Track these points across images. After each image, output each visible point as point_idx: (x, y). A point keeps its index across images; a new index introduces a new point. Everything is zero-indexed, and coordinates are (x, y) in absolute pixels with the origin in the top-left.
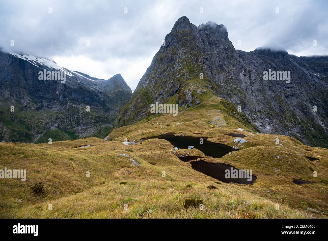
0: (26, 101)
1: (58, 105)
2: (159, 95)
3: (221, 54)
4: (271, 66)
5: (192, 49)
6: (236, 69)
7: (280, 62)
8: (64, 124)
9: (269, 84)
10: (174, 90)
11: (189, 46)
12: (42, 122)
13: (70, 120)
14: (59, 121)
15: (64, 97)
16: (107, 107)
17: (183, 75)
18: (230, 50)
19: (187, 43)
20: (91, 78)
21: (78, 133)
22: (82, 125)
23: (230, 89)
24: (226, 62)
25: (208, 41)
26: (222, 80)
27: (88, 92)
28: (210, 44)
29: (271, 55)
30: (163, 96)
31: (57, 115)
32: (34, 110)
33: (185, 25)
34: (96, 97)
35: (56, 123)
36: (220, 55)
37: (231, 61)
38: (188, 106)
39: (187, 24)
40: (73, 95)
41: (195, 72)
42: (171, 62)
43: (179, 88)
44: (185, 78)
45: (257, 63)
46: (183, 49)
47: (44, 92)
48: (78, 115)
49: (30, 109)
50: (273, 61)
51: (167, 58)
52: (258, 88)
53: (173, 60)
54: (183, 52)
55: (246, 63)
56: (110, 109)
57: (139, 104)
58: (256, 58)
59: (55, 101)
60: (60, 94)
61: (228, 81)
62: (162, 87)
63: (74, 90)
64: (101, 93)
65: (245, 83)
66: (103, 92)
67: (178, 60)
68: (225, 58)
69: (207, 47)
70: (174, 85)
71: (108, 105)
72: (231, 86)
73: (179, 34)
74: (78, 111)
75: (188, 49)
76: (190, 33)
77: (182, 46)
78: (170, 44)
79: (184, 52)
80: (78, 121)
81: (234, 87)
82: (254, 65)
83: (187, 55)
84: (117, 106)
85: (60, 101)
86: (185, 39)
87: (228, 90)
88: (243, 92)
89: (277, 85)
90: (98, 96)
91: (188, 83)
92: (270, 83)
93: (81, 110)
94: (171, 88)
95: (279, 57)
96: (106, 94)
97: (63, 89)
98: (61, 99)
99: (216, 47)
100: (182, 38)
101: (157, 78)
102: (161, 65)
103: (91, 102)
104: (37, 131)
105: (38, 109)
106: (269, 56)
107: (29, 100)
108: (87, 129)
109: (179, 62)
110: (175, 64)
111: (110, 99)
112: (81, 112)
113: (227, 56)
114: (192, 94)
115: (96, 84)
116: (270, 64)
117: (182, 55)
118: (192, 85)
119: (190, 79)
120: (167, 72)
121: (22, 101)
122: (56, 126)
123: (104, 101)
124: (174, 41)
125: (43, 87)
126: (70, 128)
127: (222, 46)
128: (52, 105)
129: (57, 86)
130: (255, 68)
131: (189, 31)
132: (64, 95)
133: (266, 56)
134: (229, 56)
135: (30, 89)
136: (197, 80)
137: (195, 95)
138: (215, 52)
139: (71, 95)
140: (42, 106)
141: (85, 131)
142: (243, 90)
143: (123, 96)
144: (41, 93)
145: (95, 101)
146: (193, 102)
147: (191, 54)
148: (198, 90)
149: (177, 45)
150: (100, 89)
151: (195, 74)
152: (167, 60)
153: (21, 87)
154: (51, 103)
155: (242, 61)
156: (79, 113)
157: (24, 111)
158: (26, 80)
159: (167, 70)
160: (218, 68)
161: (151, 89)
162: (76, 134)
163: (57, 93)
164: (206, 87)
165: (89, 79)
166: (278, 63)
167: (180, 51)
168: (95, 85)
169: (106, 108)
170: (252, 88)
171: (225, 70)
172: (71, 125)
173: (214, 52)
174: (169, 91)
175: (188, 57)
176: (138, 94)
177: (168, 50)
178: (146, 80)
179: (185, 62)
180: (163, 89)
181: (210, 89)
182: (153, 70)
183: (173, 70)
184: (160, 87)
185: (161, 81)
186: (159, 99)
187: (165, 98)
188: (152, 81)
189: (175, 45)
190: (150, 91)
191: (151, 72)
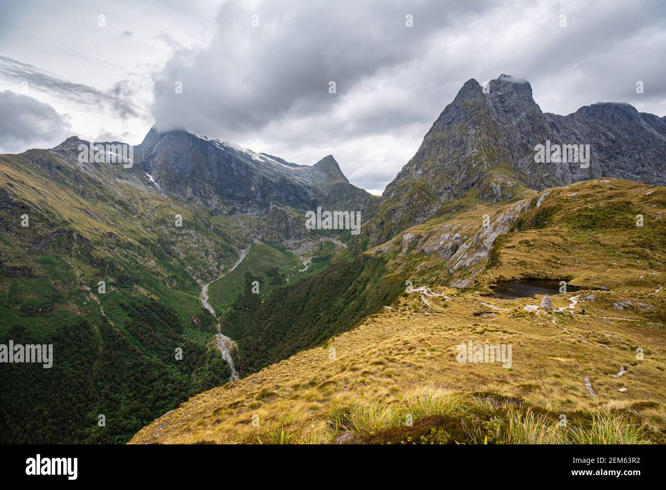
0: (214, 202)
1: (255, 207)
2: (445, 189)
3: (524, 127)
4: (607, 137)
5: (488, 128)
7: (622, 129)
8: (269, 236)
9: (602, 168)
10: (470, 182)
11: (484, 123)
12: (242, 232)
13: (277, 230)
14: (262, 230)
15: (263, 196)
17: (482, 163)
18: (537, 118)
19: (482, 120)
20: (286, 163)
21: (290, 249)
22: (293, 238)
23: (539, 179)
24: (531, 139)
25: (502, 107)
26: (528, 166)
27: (294, 187)
28: (505, 111)
29: (607, 119)
30: (453, 190)
31: (259, 223)
32: (226, 215)
34: (303, 195)
35: (258, 235)
36: (522, 128)
37: (539, 136)
38: (497, 201)
39: (478, 91)
40: (274, 192)
41: (496, 159)
42: (460, 145)
43: (478, 180)
44: (486, 168)
45: (582, 133)
46: (475, 129)
47: (234, 188)
48: (286, 223)
49: (221, 214)
50: (610, 130)
51: (452, 140)
52: (582, 175)
53: (463, 143)
54: (476, 133)
55: (562, 136)
57: (417, 201)
58: (580, 125)
59: (250, 202)
60: (256, 190)
61: (536, 166)
62: (448, 179)
63: (276, 185)
64: (309, 188)
65: (561, 168)
66: (311, 186)
67: (470, 144)
68: (530, 131)
69: (503, 118)
70: (468, 176)
72: (540, 174)
73: (468, 107)
74: (287, 216)
75: (483, 128)
76: (484, 105)
77: (475, 123)
78: (453, 119)
79: (478, 132)
80: (288, 232)
81: (545, 175)
82: (577, 138)
83: (483, 136)
85: (257, 202)
86: (477, 113)
87: (537, 180)
88: (558, 181)
89: (617, 170)
90: (306, 193)
91: (491, 174)
92: (604, 166)
93: (291, 214)
94: (464, 180)
95: (621, 121)
96: (317, 189)
97: (261, 183)
98: (259, 198)
99: (515, 116)
100: (474, 113)
101: (438, 166)
102: (441, 149)
103: (297, 203)
104: (239, 245)
105: (231, 213)
106: (604, 121)
107: (218, 201)
108: (301, 243)
109: (473, 147)
110: (466, 148)
111: (324, 197)
112: (290, 217)
113: (533, 128)
114: (501, 187)
115: (297, 173)
116: (604, 134)
117: (475, 136)
118: (497, 176)
119: (492, 169)
120: (455, 159)
121: (209, 202)
122: (259, 239)
123: (314, 201)
124: (461, 116)
125: (232, 181)
126: (278, 242)
127: (524, 114)
128: (247, 208)
129: (252, 179)
131: (482, 102)
132: (262, 193)
133: (598, 121)
134: (535, 128)
135: (216, 184)
136: (500, 170)
137: (506, 188)
138: (514, 123)
139: (272, 193)
140: (235, 209)
141: (300, 246)
142: (559, 180)
143: (344, 193)
144: (231, 190)
145: (302, 201)
146: (503, 196)
147: (488, 134)
148: (508, 183)
149: (466, 123)
150: (305, 182)
151: (496, 161)
152: (453, 142)
153: (205, 181)
154: (244, 204)
155: (557, 134)
156: (287, 219)
157: (214, 217)
158: (210, 170)
159: (454, 157)
160: (521, 149)
161: (429, 182)
162: (287, 251)
163: (253, 189)
164: (514, 178)
165: (284, 166)
166: (619, 132)
167: (472, 131)
168: (297, 175)
170: (574, 176)
171: (531, 151)
172: (279, 238)
173: (512, 124)
174: (461, 183)
175: (484, 140)
176: (409, 188)
177: (450, 128)
178: (417, 169)
179: (481, 146)
180: (452, 182)
181: (519, 181)
182: (428, 155)
183: (463, 156)
184: (446, 178)
185: (445, 171)
186: (445, 194)
187: (456, 193)
188: (429, 169)
189: (464, 123)
190: (428, 185)
191: (425, 157)
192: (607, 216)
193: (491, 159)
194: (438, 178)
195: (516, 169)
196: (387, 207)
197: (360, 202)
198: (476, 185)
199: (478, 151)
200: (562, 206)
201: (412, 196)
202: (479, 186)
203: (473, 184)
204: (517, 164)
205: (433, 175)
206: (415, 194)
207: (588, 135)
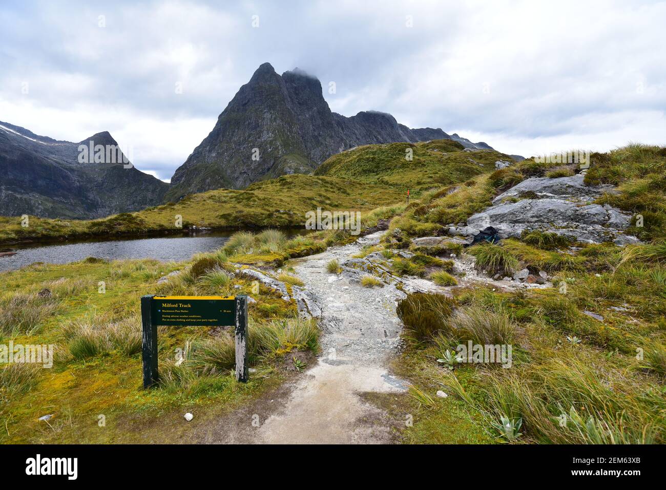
2: (241, 173)
3: (315, 120)
5: (283, 114)
6: (334, 143)
7: (387, 134)
10: (266, 166)
11: (279, 109)
16: (91, 200)
17: (277, 148)
19: (276, 105)
24: (321, 133)
25: (297, 99)
26: (319, 157)
27: (45, 167)
28: (299, 103)
29: (377, 125)
30: (248, 175)
33: (271, 77)
34: (62, 179)
37: (328, 131)
39: (273, 76)
40: (9, 173)
41: (290, 146)
42: (255, 128)
43: (273, 165)
44: (280, 153)
46: (271, 113)
50: (380, 134)
51: (247, 122)
53: (258, 126)
54: (272, 117)
55: (346, 133)
56: (97, 203)
58: (359, 127)
62: (244, 163)
63: (12, 163)
64: (72, 170)
66: (74, 168)
67: (265, 128)
68: (321, 125)
69: (297, 108)
70: (264, 160)
71: (91, 196)
73: (263, 90)
75: (278, 113)
76: (279, 92)
77: (271, 107)
78: (249, 101)
82: (357, 138)
83: (278, 122)
84: (113, 197)
86: (272, 98)
90: (66, 177)
91: (285, 160)
94: (260, 164)
95: (386, 128)
96: (85, 173)
99: (308, 109)
100: (269, 97)
101: (233, 149)
102: (236, 131)
103: (52, 189)
109: (268, 131)
110: (261, 132)
111: (95, 183)
113: (323, 122)
114: (295, 173)
115: (52, 150)
116: (375, 137)
117: (271, 121)
118: (291, 162)
119: (287, 154)
120: (250, 142)
123: (80, 187)
124: (257, 98)
127: (315, 108)
130: (357, 141)
131: (277, 88)
133: (371, 126)
134: (325, 123)
136: (294, 156)
137: (299, 173)
138: (307, 116)
143: (124, 178)
145: (61, 187)
147: (282, 120)
148: (301, 168)
149: (262, 106)
150: (66, 163)
151: (291, 148)
152: (249, 124)
155: (342, 132)
160: (313, 140)
161: (224, 166)
164: (307, 164)
165: (32, 139)
167: (267, 115)
168: (52, 153)
169: (89, 201)
171: (322, 144)
173: (305, 116)
174: (257, 168)
175: (279, 125)
176: (201, 172)
177: (246, 110)
178: (210, 151)
179: (276, 131)
180: (247, 166)
181: (310, 167)
182: (223, 136)
183: (259, 140)
184: (241, 162)
185: (240, 154)
186: (241, 179)
187: (252, 178)
188: (223, 153)
189: (259, 105)
190: (222, 168)
191: (219, 139)
192: (392, 158)
193: (286, 144)
194: (233, 162)
195: (308, 156)
196: (176, 193)
197: (148, 191)
198: (271, 170)
199: (273, 136)
200: (342, 160)
201: (204, 180)
202: (274, 171)
203: (269, 169)
204: (310, 153)
205: (227, 158)
206: (208, 179)
207: (365, 136)
